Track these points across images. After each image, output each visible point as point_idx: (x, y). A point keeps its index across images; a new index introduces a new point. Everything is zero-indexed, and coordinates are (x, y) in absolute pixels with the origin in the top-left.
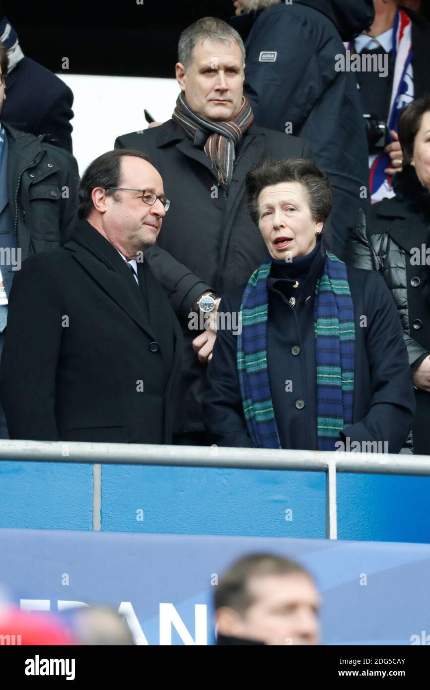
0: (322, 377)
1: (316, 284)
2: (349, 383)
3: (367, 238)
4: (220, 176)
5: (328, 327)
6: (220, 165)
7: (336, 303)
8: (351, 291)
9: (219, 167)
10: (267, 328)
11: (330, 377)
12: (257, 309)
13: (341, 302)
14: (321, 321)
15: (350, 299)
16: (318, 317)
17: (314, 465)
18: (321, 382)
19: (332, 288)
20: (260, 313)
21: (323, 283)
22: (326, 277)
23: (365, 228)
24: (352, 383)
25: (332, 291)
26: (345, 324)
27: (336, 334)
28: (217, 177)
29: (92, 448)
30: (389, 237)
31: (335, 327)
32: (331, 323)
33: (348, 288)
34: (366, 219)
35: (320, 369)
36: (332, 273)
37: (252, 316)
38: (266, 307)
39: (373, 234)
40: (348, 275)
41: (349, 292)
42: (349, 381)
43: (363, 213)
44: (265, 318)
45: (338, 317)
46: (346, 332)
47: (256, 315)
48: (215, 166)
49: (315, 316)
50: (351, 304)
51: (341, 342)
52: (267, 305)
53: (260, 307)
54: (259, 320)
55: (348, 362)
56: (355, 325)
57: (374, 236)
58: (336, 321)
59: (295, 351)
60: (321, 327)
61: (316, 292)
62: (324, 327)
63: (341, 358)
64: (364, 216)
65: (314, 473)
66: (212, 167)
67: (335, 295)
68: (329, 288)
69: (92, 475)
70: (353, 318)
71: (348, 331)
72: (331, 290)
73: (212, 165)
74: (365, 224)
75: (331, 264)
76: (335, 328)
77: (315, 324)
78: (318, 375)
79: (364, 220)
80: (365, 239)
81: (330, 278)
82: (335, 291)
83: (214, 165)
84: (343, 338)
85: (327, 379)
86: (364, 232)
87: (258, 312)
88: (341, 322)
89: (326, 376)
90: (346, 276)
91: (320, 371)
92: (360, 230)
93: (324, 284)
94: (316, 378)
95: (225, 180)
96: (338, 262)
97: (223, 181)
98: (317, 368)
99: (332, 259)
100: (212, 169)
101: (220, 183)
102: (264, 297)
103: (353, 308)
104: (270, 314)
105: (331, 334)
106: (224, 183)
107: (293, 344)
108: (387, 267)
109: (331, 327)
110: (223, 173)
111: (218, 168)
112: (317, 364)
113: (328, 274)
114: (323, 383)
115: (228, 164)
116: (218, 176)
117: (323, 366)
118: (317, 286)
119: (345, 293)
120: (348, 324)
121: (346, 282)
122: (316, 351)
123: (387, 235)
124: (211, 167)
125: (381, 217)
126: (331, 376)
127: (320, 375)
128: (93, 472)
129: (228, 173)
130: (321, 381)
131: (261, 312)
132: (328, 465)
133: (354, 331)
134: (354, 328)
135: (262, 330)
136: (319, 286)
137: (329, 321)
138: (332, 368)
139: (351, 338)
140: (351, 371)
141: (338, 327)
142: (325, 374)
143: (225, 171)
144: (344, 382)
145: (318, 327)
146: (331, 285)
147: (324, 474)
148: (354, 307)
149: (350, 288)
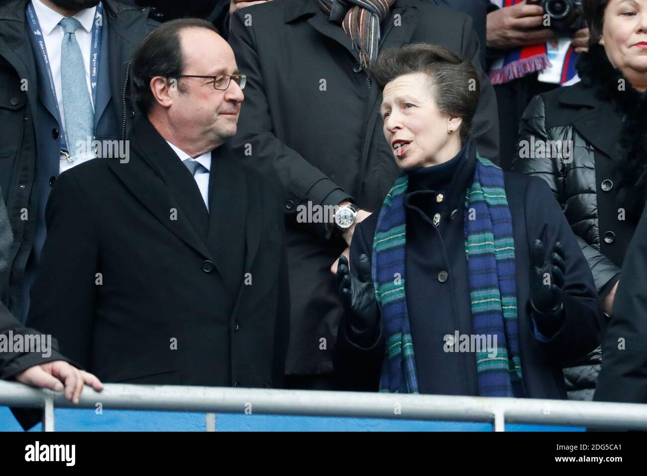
0: (478, 303)
1: (465, 194)
2: (511, 309)
3: (547, 131)
4: (362, 58)
5: (481, 244)
6: (362, 44)
7: (490, 215)
8: (508, 201)
9: (361, 47)
10: (406, 252)
11: (487, 302)
12: (393, 231)
13: (495, 213)
14: (473, 238)
15: (508, 210)
16: (469, 233)
17: (477, 414)
18: (476, 310)
19: (485, 197)
20: (397, 236)
21: (474, 192)
22: (477, 185)
23: (544, 119)
24: (515, 309)
25: (485, 201)
26: (502, 240)
27: (492, 251)
28: (357, 59)
29: (204, 394)
30: (574, 130)
31: (490, 242)
32: (485, 238)
33: (505, 197)
34: (545, 108)
35: (475, 294)
36: (484, 179)
37: (386, 239)
38: (404, 228)
39: (553, 127)
40: (505, 183)
41: (505, 202)
42: (511, 307)
43: (542, 101)
44: (403, 241)
45: (492, 231)
46: (503, 249)
47: (392, 237)
48: (356, 46)
49: (465, 233)
50: (509, 215)
51: (497, 262)
52: (405, 225)
53: (396, 228)
54: (395, 243)
55: (508, 286)
56: (514, 240)
57: (555, 128)
58: (490, 235)
59: (442, 277)
60: (473, 245)
61: (466, 204)
62: (476, 244)
63: (499, 280)
64: (543, 104)
65: (477, 424)
66: (353, 48)
67: (488, 205)
68: (481, 198)
69: (205, 426)
70: (511, 231)
71: (506, 248)
72: (483, 199)
73: (353, 45)
74: (544, 115)
75: (482, 169)
76: (489, 244)
77: (466, 243)
78: (473, 303)
79: (543, 110)
80: (544, 132)
81: (482, 185)
82: (488, 201)
83: (354, 45)
84: (499, 257)
85: (485, 304)
86: (543, 124)
87: (393, 235)
88: (496, 238)
89: (483, 301)
90: (502, 182)
91: (475, 297)
92: (538, 122)
93: (474, 194)
94: (470, 306)
95: (368, 63)
96: (493, 167)
97: (366, 65)
98: (471, 294)
99: (486, 164)
100: (352, 50)
101: (362, 67)
102: (400, 215)
103: (511, 221)
104: (409, 236)
105: (485, 252)
106: (366, 66)
107: (439, 269)
108: (572, 167)
109: (484, 243)
110: (365, 55)
111: (359, 48)
112: (470, 289)
113: (480, 181)
114: (480, 310)
115: (372, 43)
116: (359, 58)
117: (478, 291)
118: (467, 197)
119: (500, 203)
120: (505, 239)
121: (502, 191)
122: (468, 273)
123: (572, 127)
124: (351, 47)
125: (564, 106)
126: (488, 300)
127: (476, 302)
128: (205, 423)
129: (371, 55)
130: (478, 308)
131: (398, 234)
132: (494, 415)
133: (513, 248)
134: (512, 244)
135: (400, 255)
136: (469, 197)
137: (482, 236)
138: (489, 291)
139: (510, 257)
140: (512, 295)
141: (493, 243)
142: (481, 300)
143: (368, 52)
144: (506, 308)
145: (469, 246)
146: (483, 194)
147: (490, 425)
148: (512, 219)
149: (507, 197)
